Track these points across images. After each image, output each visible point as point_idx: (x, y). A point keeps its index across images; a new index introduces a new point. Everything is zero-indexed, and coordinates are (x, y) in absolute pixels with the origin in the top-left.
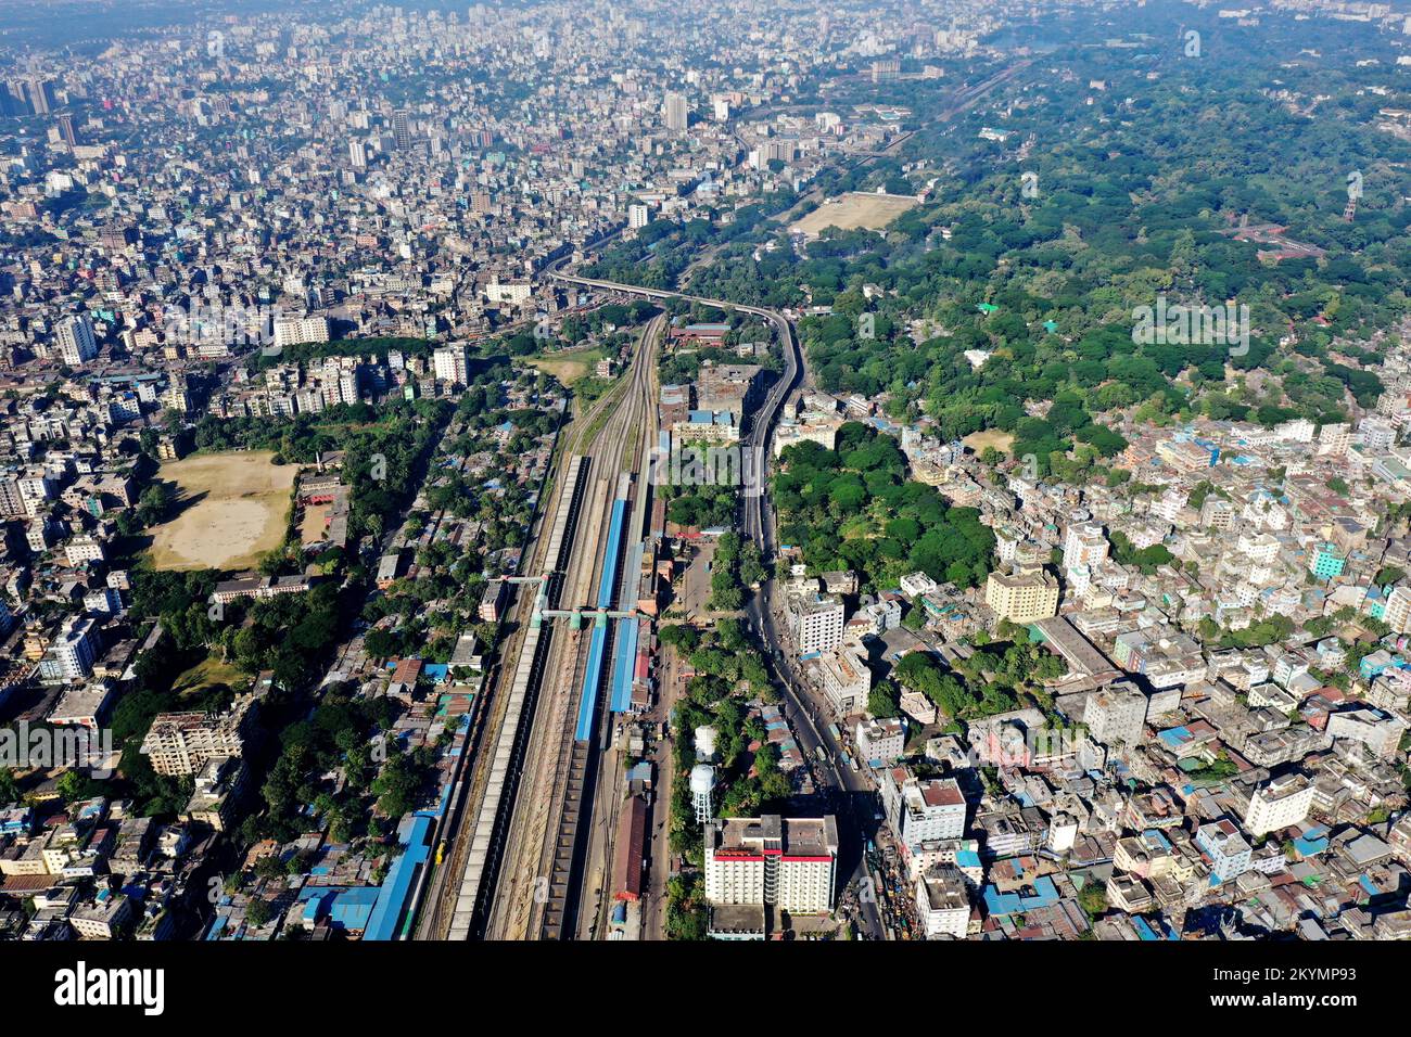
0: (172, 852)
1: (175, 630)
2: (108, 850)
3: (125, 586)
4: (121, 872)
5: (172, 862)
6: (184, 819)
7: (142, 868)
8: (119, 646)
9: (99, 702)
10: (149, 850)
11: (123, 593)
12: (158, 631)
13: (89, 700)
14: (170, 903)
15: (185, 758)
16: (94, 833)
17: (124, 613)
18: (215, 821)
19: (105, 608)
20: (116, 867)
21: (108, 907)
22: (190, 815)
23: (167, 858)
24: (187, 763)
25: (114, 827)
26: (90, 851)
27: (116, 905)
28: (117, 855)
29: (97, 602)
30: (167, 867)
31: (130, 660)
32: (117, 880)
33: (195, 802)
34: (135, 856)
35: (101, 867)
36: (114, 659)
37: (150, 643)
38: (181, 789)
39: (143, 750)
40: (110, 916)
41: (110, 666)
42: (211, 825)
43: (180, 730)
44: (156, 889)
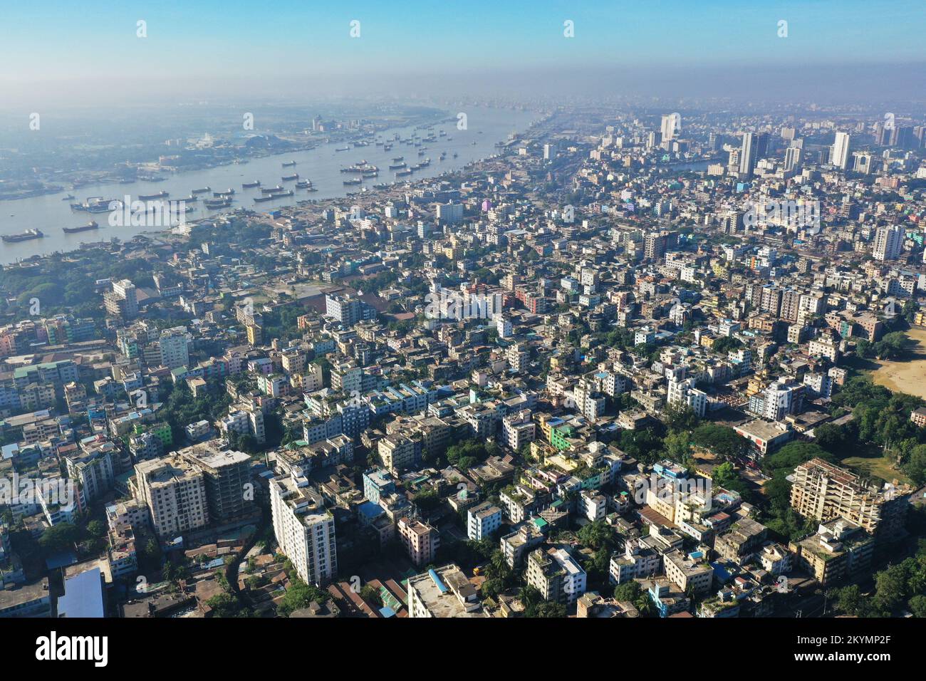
0: (769, 566)
1: (864, 422)
2: (722, 529)
3: (840, 382)
4: (721, 553)
5: (763, 573)
6: (793, 548)
7: (737, 560)
8: (812, 413)
9: (776, 435)
10: (752, 549)
11: (836, 386)
12: (850, 417)
13: (770, 431)
14: (743, 601)
15: (821, 505)
16: (719, 512)
17: (829, 399)
18: (819, 568)
19: (817, 388)
20: (719, 546)
21: (694, 566)
22: (800, 548)
23: (761, 567)
24: (820, 511)
25: (734, 517)
26: (708, 522)
27: (701, 569)
28: (725, 537)
29: (813, 382)
30: (758, 574)
31: (815, 425)
32: (713, 555)
33: (809, 542)
34: (737, 546)
35: (708, 539)
36: (804, 419)
37: (839, 422)
38: (805, 527)
39: (789, 478)
40: (691, 574)
41: (799, 422)
42: (814, 571)
43: (828, 477)
44: (739, 583)
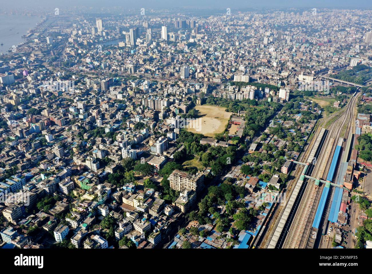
0: (167, 214)
1: (187, 148)
2: (150, 206)
3: (178, 133)
4: (152, 214)
5: (166, 217)
6: (173, 204)
7: (157, 215)
8: (172, 148)
9: (162, 161)
10: (161, 210)
11: (177, 135)
12: (183, 147)
13: (160, 160)
14: (162, 230)
15: (179, 185)
16: (148, 199)
17: (176, 140)
18: (182, 209)
19: (172, 137)
20: (151, 212)
21: (144, 224)
22: (175, 204)
23: (165, 215)
24: (179, 187)
25: (154, 199)
26: (145, 204)
27: (146, 224)
28: (152, 208)
29: (170, 135)
30: (165, 218)
31: (173, 153)
32: (150, 216)
33: (178, 200)
34: (156, 211)
35: (147, 211)
36: (169, 151)
37: (180, 150)
38: (176, 194)
39: (168, 179)
40: (144, 227)
41: (168, 153)
42: (181, 209)
43: (180, 176)
44: (159, 224)
